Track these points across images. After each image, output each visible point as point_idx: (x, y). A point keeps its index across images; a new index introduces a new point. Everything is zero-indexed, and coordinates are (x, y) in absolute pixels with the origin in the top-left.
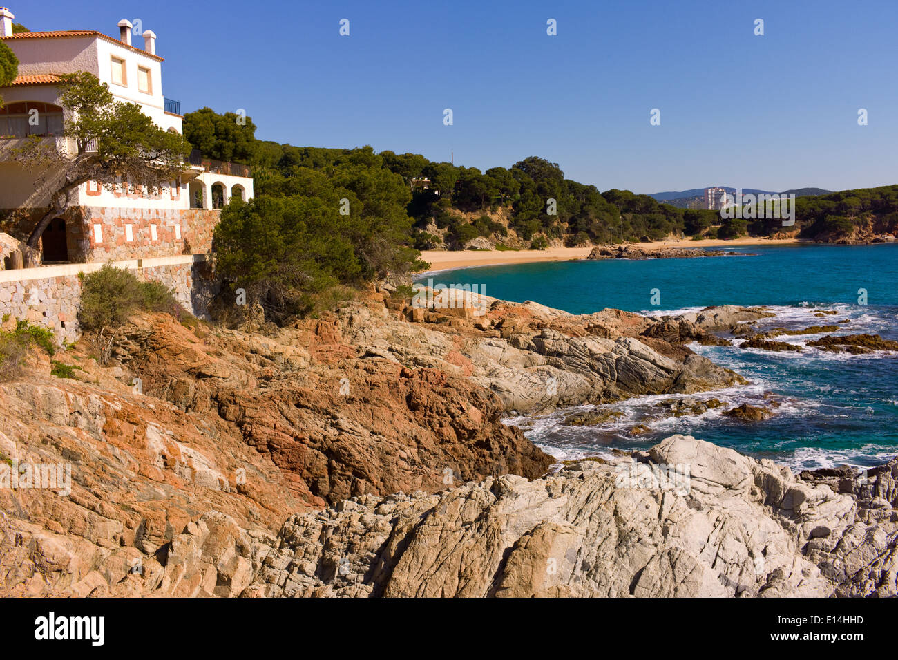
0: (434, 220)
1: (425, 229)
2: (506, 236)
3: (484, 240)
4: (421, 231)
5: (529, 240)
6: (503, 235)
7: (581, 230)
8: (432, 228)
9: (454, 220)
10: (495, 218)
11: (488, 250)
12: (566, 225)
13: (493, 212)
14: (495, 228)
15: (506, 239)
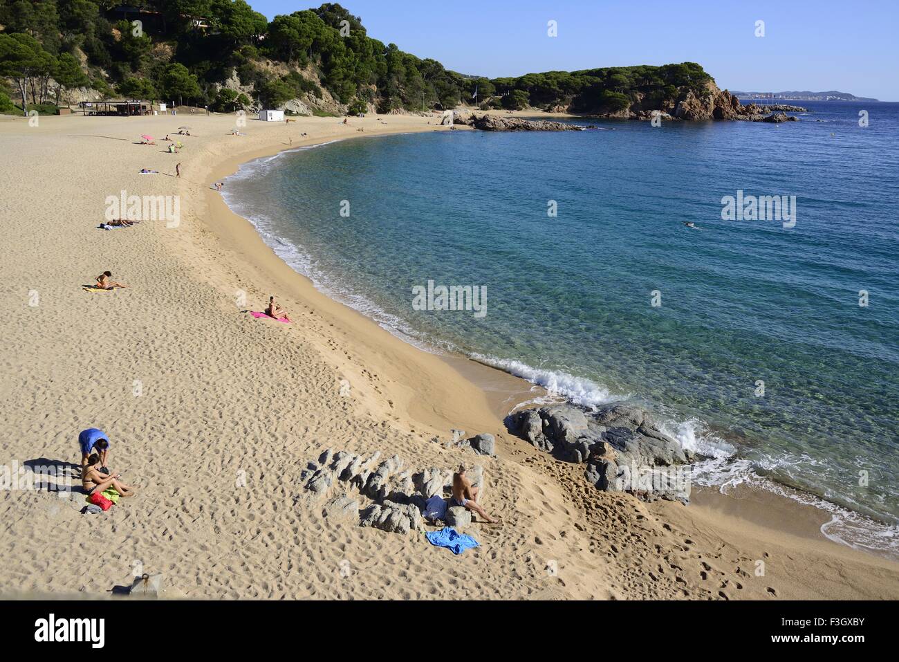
0: (235, 73)
1: (224, 84)
2: (321, 98)
3: (299, 102)
4: (219, 88)
5: (346, 104)
6: (317, 97)
7: (392, 94)
8: (233, 83)
9: (260, 75)
10: (306, 74)
11: (306, 115)
12: (374, 88)
13: (303, 66)
14: (307, 86)
15: (321, 102)
